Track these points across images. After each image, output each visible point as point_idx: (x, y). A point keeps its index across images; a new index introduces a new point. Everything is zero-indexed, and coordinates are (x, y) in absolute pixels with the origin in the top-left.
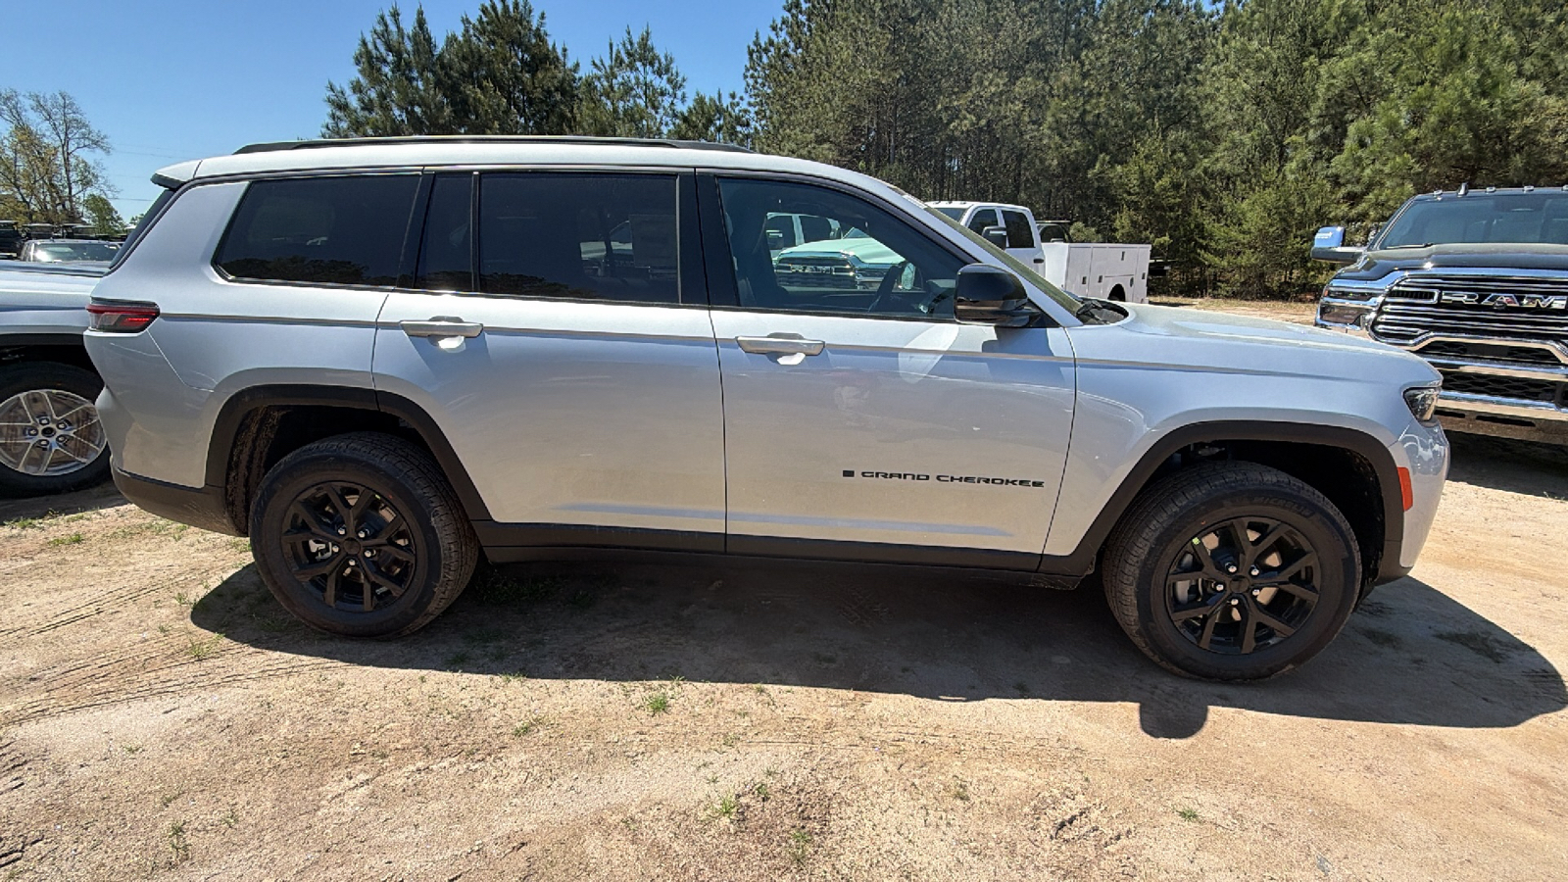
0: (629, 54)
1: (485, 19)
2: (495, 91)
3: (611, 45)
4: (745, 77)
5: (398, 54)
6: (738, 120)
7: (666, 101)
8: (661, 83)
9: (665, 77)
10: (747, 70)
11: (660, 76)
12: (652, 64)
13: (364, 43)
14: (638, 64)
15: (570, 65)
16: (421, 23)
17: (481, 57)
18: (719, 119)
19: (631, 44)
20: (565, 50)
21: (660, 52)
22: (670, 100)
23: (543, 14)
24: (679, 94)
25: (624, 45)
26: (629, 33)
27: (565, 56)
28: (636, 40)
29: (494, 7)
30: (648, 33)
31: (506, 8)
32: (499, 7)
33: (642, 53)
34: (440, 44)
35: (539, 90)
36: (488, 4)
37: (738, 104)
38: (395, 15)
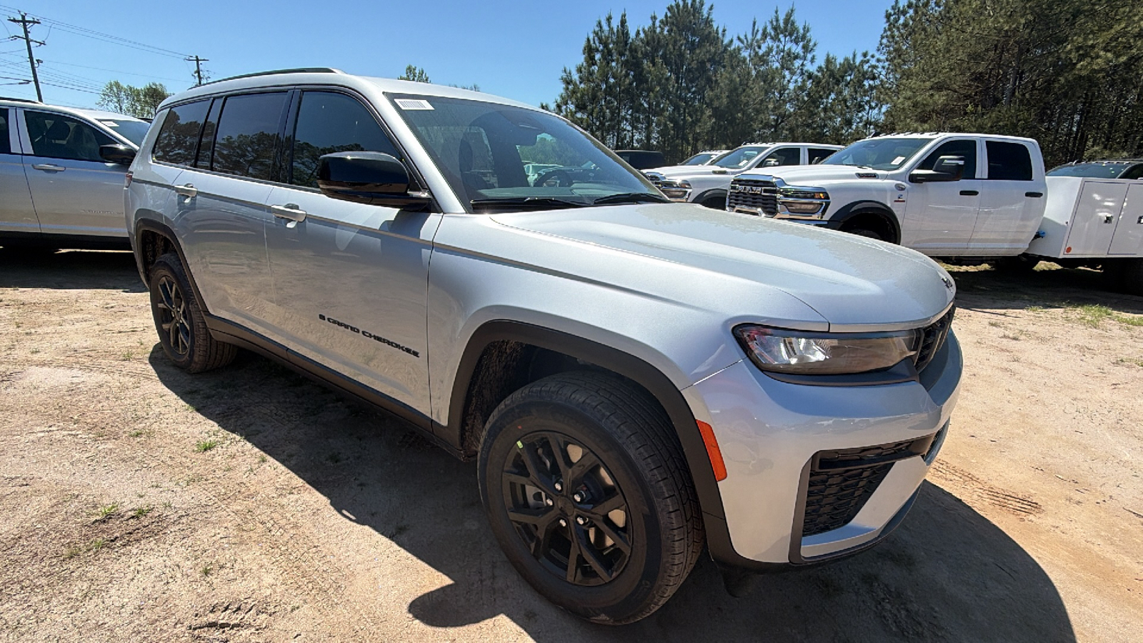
0: (775, 29)
1: (669, 14)
2: (662, 65)
3: (754, 23)
4: (882, 38)
5: (606, 45)
6: (864, 76)
7: (797, 63)
8: (797, 49)
9: (801, 44)
10: (885, 31)
11: (797, 44)
12: (791, 35)
13: (588, 40)
14: (781, 36)
15: (726, 41)
16: (623, 22)
17: (659, 42)
18: (850, 75)
19: (777, 20)
20: (724, 31)
21: (800, 25)
22: (801, 62)
23: (712, 6)
24: (809, 56)
25: (772, 22)
26: (776, 12)
27: (723, 35)
28: (782, 18)
29: (678, 5)
30: (792, 11)
31: (685, 5)
32: (681, 4)
33: (786, 28)
34: (632, 35)
35: (695, 62)
36: (674, 4)
37: (868, 61)
38: (609, 19)
